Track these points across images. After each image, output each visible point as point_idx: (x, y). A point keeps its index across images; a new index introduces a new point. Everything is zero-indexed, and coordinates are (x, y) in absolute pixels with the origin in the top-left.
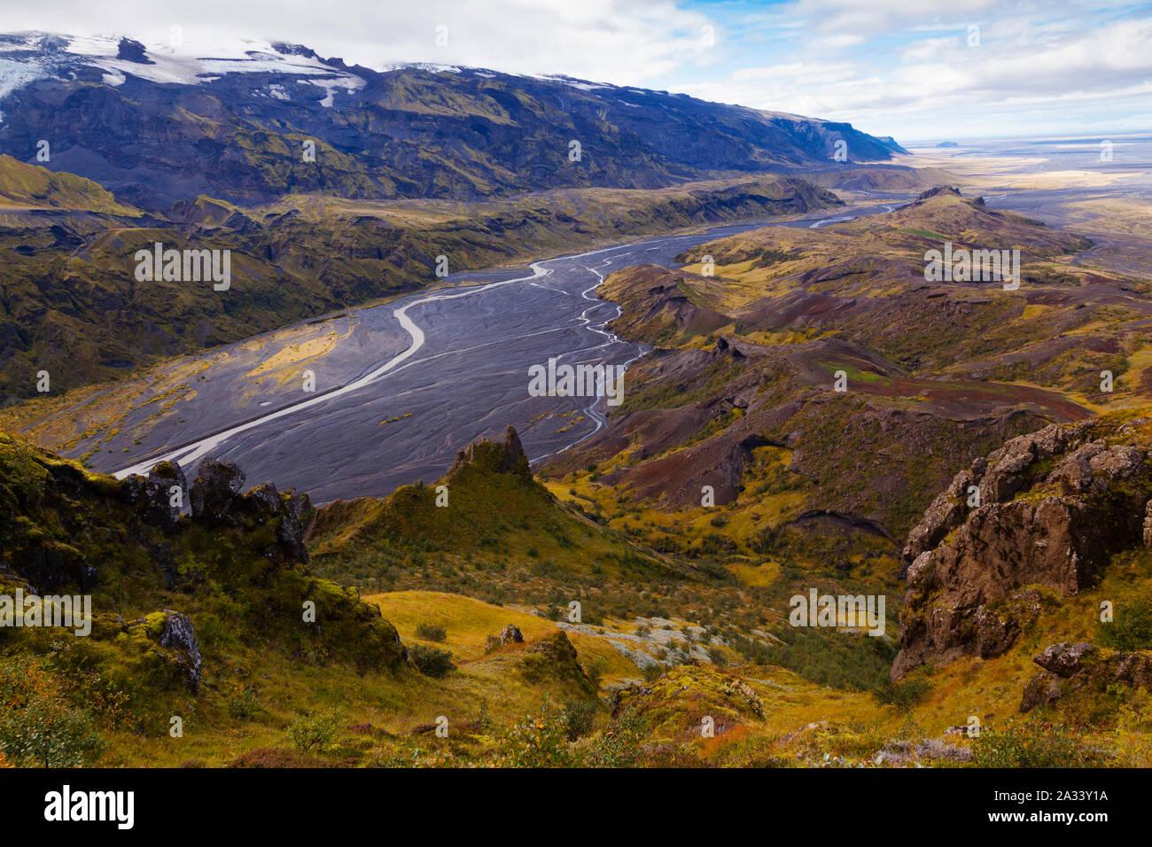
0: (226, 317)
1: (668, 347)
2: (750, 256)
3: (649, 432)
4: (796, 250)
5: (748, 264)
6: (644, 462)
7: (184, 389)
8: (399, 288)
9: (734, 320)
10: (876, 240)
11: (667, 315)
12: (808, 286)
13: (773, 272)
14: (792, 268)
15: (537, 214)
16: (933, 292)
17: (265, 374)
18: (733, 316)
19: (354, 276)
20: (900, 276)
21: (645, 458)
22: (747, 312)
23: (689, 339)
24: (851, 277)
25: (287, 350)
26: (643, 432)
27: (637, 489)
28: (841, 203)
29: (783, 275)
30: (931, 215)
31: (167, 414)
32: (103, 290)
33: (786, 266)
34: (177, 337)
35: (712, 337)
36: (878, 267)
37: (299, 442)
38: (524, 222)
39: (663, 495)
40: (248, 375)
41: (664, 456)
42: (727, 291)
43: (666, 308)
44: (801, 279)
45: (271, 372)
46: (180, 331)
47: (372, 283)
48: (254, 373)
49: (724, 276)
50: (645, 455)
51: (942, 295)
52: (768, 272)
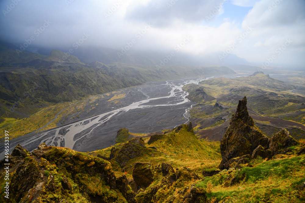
0: (102, 87)
1: (201, 103)
2: (217, 84)
3: (201, 123)
4: (227, 83)
5: (216, 85)
6: (201, 130)
7: (95, 103)
8: (137, 84)
9: (216, 99)
10: (245, 83)
11: (200, 96)
12: (232, 92)
13: (223, 88)
14: (227, 87)
15: (167, 70)
16: (265, 97)
17: (111, 101)
18: (216, 98)
19: (128, 80)
20: (254, 92)
21: (201, 129)
22: (219, 97)
23: (205, 102)
24: (242, 91)
25: (115, 96)
26: (200, 123)
27: (200, 136)
28: (235, 73)
29: (225, 89)
30: (258, 78)
31: (93, 108)
32: (80, 80)
33: (226, 87)
34: (93, 91)
35: (211, 102)
36: (248, 89)
37: (122, 117)
38: (164, 71)
39: (207, 138)
40: (108, 101)
41: (206, 129)
42: (213, 91)
43: (200, 94)
44: (230, 90)
45: (113, 101)
46: (93, 90)
47: (132, 83)
48: (109, 101)
49: (211, 88)
50: (201, 128)
51: (267, 98)
52: (221, 88)
